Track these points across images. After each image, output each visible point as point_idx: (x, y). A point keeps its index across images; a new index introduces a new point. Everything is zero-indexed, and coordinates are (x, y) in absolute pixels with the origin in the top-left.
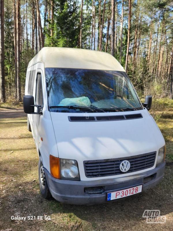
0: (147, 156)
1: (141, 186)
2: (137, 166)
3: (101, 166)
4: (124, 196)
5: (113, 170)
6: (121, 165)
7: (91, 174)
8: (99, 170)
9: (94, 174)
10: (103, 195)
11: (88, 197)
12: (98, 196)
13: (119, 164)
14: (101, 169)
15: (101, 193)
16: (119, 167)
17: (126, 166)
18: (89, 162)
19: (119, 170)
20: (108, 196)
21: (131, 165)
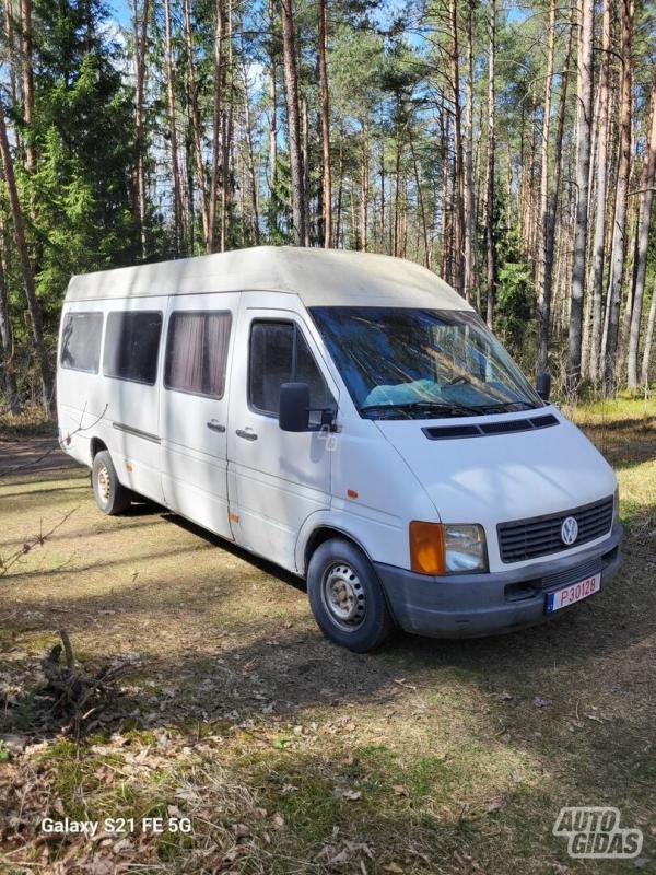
0: (602, 506)
1: (599, 575)
2: (589, 530)
3: (528, 533)
4: (575, 600)
5: (550, 542)
6: (563, 529)
7: (511, 554)
8: (526, 544)
9: (518, 553)
10: (539, 601)
11: (510, 607)
12: (530, 603)
13: (559, 527)
14: (529, 540)
15: (533, 597)
16: (559, 534)
17: (570, 530)
18: (508, 526)
19: (560, 540)
20: (549, 600)
21: (580, 527)
